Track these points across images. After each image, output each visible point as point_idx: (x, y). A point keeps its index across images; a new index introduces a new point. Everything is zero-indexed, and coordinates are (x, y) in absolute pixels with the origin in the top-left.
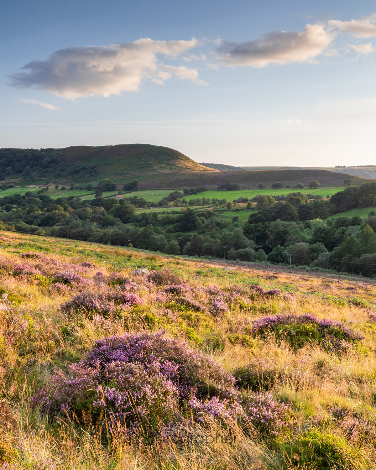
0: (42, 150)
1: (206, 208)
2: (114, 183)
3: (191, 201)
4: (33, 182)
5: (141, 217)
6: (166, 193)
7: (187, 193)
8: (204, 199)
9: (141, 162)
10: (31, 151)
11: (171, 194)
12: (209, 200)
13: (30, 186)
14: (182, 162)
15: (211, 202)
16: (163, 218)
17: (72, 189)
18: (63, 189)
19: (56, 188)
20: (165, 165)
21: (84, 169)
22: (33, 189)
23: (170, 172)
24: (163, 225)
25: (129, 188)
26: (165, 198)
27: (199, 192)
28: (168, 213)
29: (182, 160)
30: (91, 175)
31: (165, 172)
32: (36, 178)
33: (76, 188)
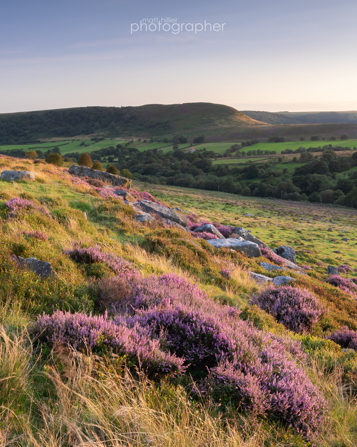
0: (123, 108)
1: (263, 160)
2: (185, 137)
3: (248, 152)
4: (117, 135)
5: (217, 168)
6: (229, 145)
7: (244, 145)
8: (259, 151)
9: (204, 118)
10: (114, 109)
11: (233, 147)
12: (262, 151)
13: (117, 139)
14: (238, 117)
15: (264, 153)
16: (233, 169)
17: (152, 141)
18: (145, 141)
19: (139, 140)
20: (224, 120)
21: (158, 124)
22: (120, 141)
23: (229, 126)
24: (234, 174)
25: (198, 141)
26: (227, 150)
27: (253, 144)
28: (236, 165)
29: (238, 115)
30: (165, 129)
31: (225, 126)
32: (120, 131)
33: (155, 141)
